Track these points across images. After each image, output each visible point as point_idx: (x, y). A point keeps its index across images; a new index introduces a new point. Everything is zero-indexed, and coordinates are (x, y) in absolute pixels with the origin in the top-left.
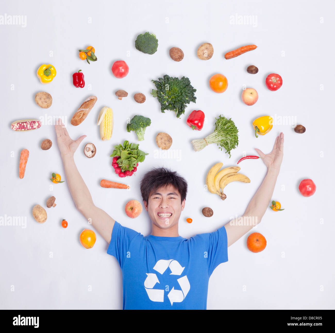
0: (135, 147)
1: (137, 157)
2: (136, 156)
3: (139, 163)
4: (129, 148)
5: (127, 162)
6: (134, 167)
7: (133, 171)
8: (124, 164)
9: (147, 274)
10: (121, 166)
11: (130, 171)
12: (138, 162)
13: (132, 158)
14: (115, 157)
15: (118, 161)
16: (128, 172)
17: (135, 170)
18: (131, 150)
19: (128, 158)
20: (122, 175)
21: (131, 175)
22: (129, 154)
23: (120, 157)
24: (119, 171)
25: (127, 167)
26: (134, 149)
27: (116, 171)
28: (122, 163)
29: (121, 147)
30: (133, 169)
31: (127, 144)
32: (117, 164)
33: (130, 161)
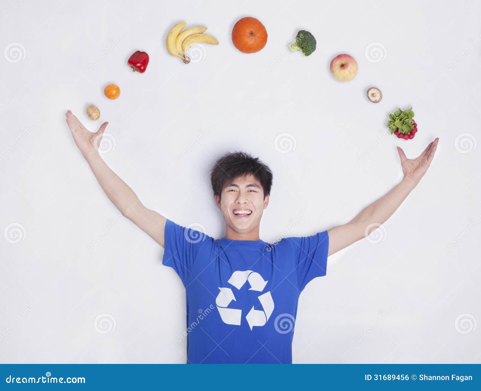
0: (399, 112)
1: (408, 116)
2: (406, 117)
3: (413, 118)
4: (396, 117)
5: (405, 126)
6: (413, 125)
7: (415, 127)
8: (405, 129)
9: (220, 288)
10: (405, 133)
11: (414, 129)
12: (411, 119)
13: (405, 120)
14: (395, 132)
15: (400, 131)
16: (413, 131)
17: (416, 125)
18: (399, 116)
19: (403, 123)
20: (411, 136)
21: (417, 131)
22: (401, 120)
23: (398, 129)
24: (407, 137)
25: (409, 129)
26: (400, 114)
27: (405, 139)
28: (402, 130)
29: (391, 122)
30: (414, 126)
31: (392, 116)
32: (400, 134)
33: (406, 124)
